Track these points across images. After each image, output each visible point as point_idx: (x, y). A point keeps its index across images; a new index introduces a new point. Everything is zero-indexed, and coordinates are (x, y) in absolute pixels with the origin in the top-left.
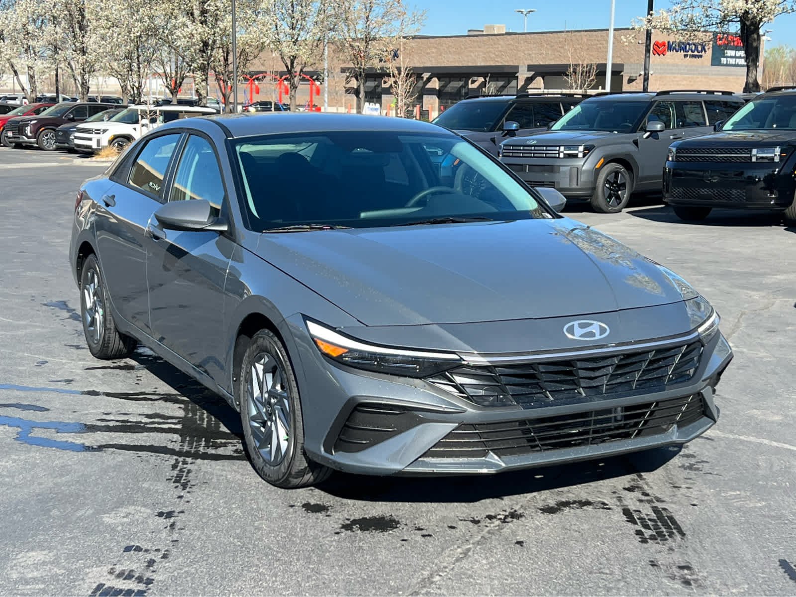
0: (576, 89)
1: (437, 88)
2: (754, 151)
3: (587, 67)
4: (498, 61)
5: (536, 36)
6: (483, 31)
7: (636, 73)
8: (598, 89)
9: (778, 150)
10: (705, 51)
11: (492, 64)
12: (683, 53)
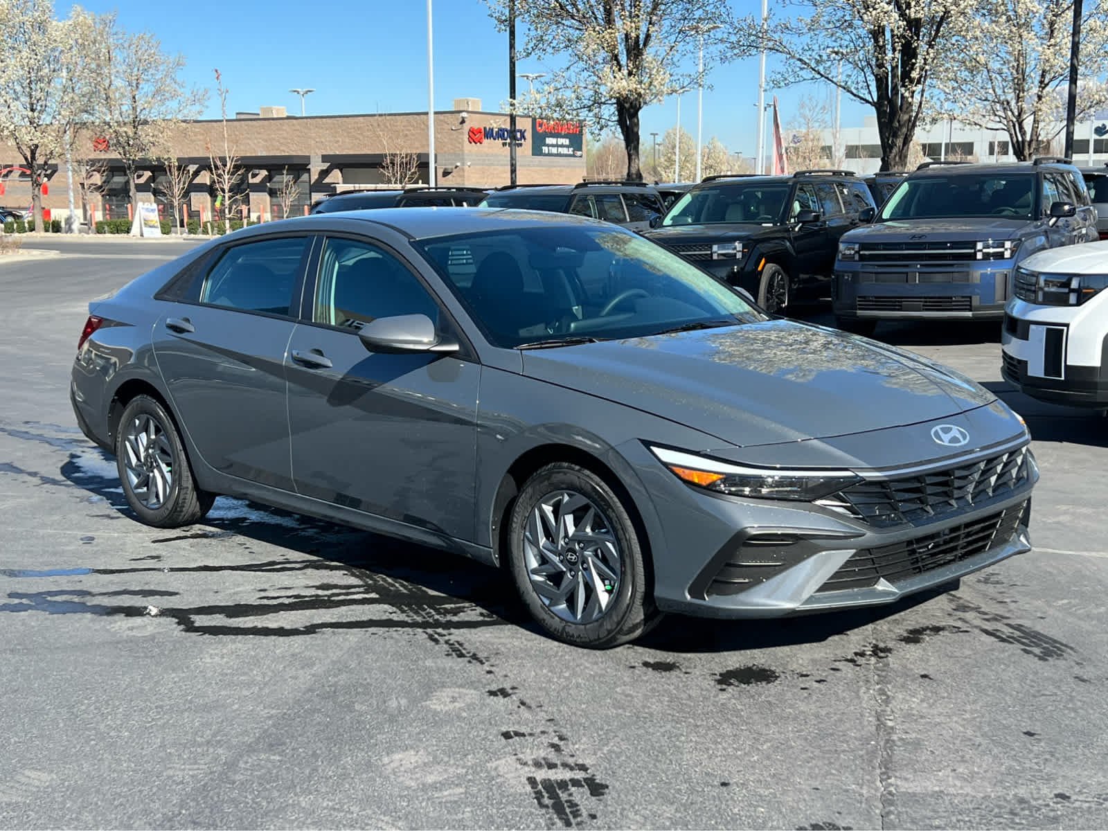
0: (395, 183)
1: (208, 184)
2: (715, 248)
3: (406, 157)
4: (284, 151)
5: (329, 121)
6: (258, 114)
7: (451, 164)
8: (418, 183)
9: (738, 245)
10: (525, 139)
11: (278, 154)
12: (500, 141)
